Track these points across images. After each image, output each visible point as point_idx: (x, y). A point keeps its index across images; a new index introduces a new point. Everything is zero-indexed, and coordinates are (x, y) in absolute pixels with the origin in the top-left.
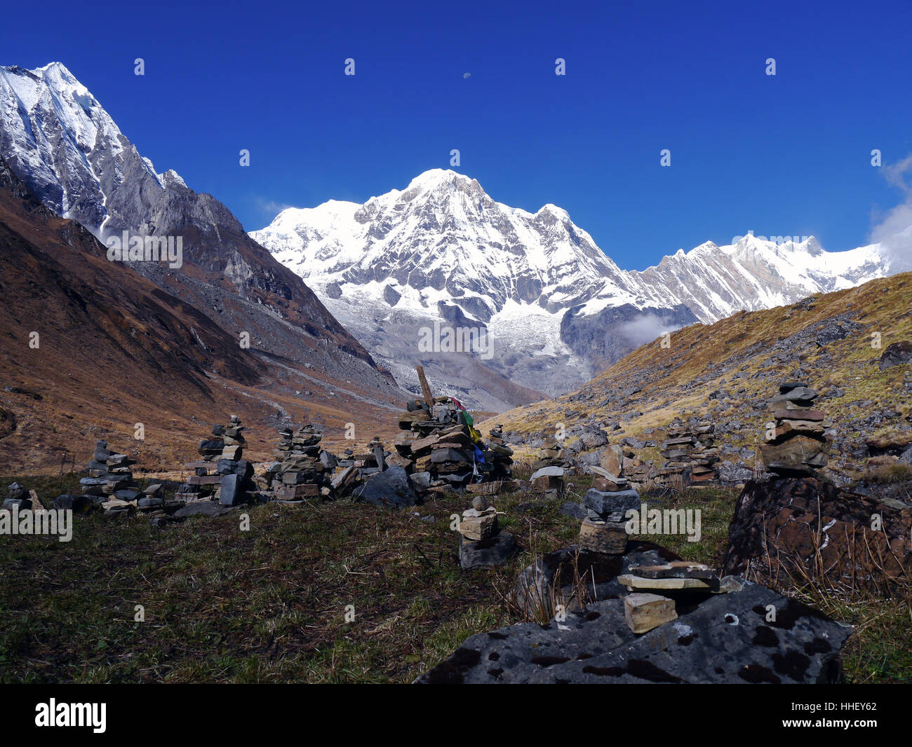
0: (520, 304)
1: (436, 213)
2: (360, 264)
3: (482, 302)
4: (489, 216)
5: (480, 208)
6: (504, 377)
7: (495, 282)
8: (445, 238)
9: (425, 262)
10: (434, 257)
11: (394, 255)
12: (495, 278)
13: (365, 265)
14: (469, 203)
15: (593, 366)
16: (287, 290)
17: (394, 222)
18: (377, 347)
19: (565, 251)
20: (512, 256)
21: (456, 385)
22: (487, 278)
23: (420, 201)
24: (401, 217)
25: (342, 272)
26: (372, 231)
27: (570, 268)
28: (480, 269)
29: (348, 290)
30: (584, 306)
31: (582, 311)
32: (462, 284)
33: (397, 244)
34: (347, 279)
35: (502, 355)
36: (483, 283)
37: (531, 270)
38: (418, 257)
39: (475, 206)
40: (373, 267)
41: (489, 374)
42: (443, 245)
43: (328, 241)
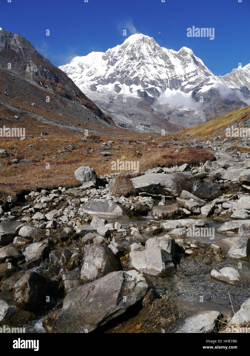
0: (172, 90)
1: (136, 53)
2: (104, 76)
3: (156, 89)
4: (158, 53)
5: (155, 50)
6: (166, 120)
7: (161, 81)
8: (140, 63)
9: (131, 74)
10: (135, 72)
11: (118, 72)
12: (161, 80)
13: (106, 77)
14: (150, 48)
15: (206, 114)
16: (56, 78)
17: (118, 58)
18: (109, 109)
19: (192, 67)
20: (168, 70)
21: (144, 124)
22: (158, 80)
23: (129, 48)
24: (121, 56)
25: (97, 80)
26: (110, 63)
27: (193, 74)
28: (155, 76)
29: (99, 87)
30: (201, 88)
31: (200, 91)
32: (147, 82)
33: (120, 67)
34: (99, 83)
35: (165, 111)
36: (156, 82)
37: (177, 76)
38: (128, 72)
39: (152, 49)
40: (110, 77)
41: (159, 118)
42: (139, 67)
43: (91, 68)
